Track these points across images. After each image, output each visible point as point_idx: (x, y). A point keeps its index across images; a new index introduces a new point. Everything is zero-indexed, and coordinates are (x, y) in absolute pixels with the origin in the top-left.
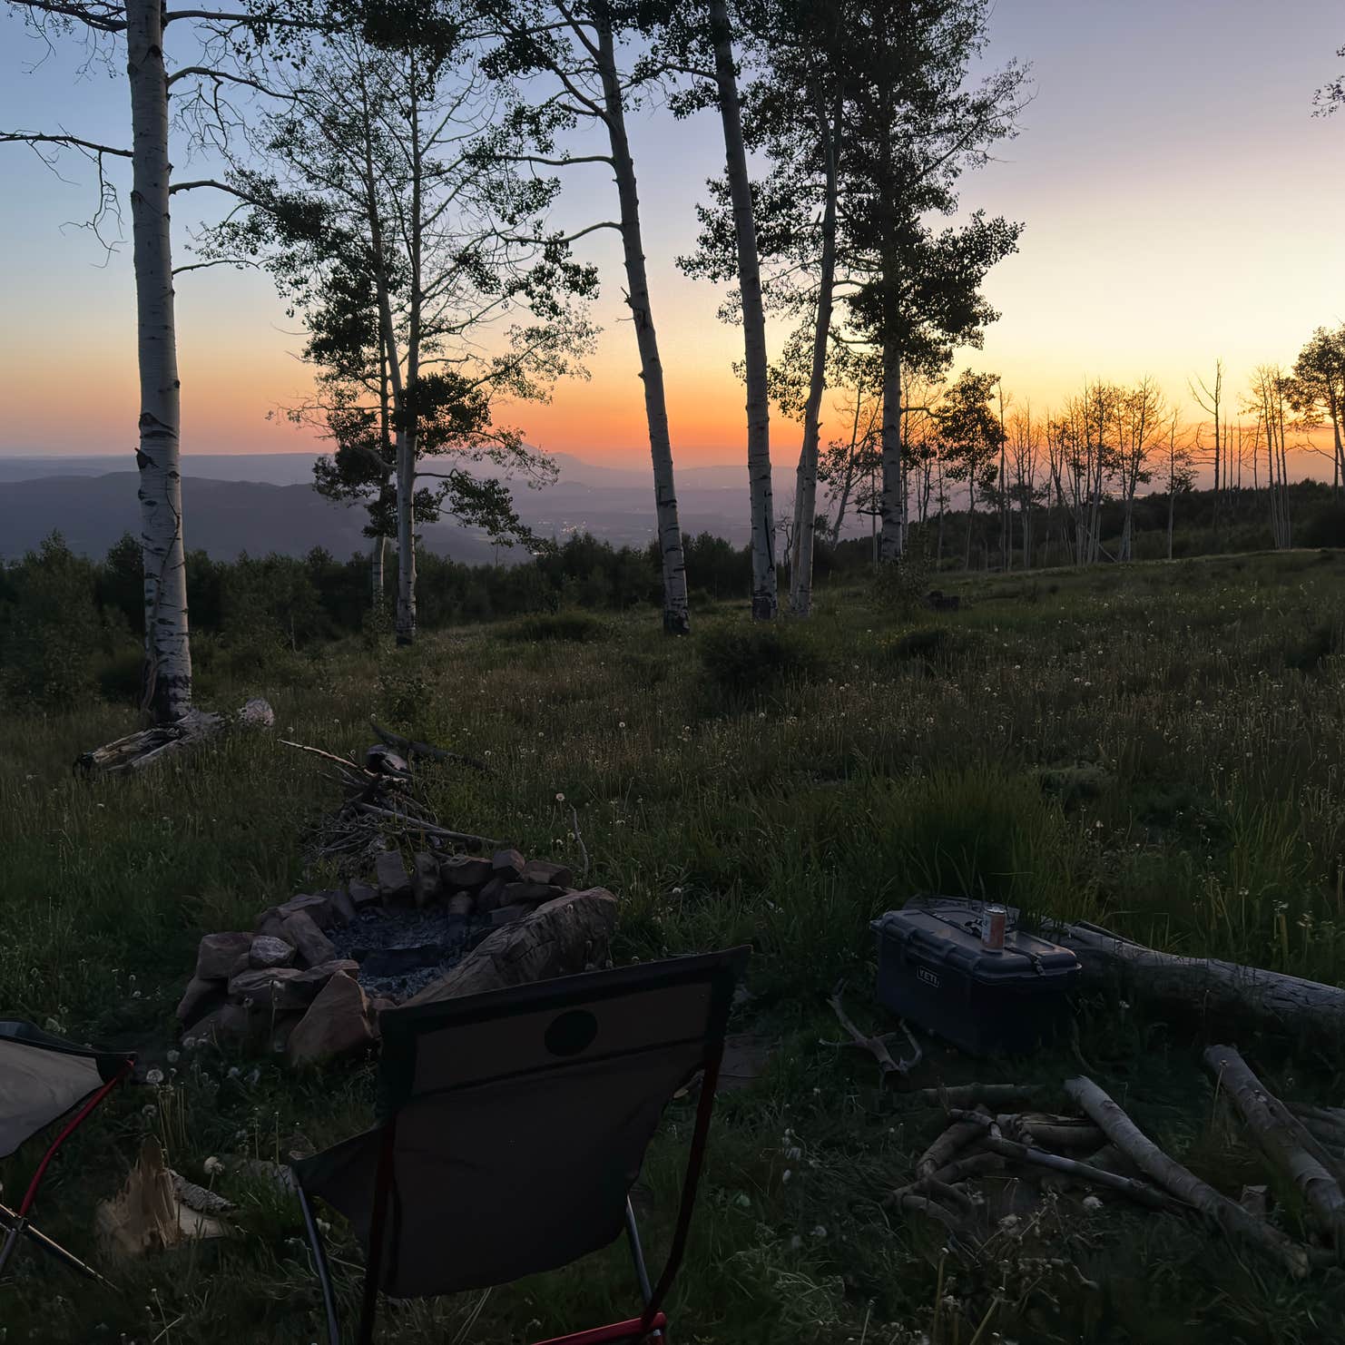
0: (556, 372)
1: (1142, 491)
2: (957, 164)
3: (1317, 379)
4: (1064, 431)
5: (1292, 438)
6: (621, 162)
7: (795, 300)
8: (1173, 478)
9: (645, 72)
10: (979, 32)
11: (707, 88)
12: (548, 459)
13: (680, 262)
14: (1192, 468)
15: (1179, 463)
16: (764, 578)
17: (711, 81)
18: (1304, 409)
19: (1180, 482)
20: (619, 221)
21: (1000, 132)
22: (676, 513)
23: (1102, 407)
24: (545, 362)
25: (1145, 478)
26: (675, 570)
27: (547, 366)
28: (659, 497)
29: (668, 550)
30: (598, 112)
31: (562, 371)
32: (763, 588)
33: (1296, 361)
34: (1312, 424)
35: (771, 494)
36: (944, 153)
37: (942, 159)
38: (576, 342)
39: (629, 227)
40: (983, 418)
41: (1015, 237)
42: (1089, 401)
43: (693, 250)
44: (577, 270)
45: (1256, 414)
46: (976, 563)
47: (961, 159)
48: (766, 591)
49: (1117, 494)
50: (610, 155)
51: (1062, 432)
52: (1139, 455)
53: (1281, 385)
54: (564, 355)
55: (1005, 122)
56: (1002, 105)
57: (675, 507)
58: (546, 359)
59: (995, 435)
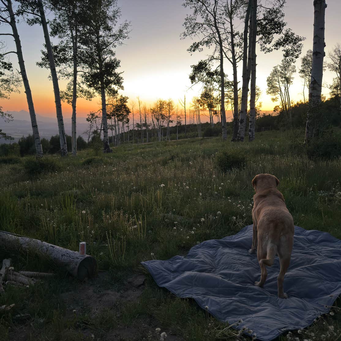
0: (10, 91)
1: (171, 125)
2: (115, 44)
3: (205, 99)
4: (154, 111)
5: (201, 113)
6: (16, 36)
7: (68, 75)
8: (177, 122)
9: (19, 13)
10: (119, 12)
11: (37, 19)
12: (10, 114)
13: (37, 64)
14: (181, 119)
15: (178, 118)
16: (63, 146)
17: (39, 17)
18: (203, 106)
19: (179, 123)
20: (16, 51)
21: (125, 37)
22: (37, 129)
23: (161, 105)
24: (7, 88)
25: (172, 122)
26: (38, 144)
27: (8, 89)
28: (32, 125)
29: (36, 139)
30: (7, 22)
31: (12, 91)
32: (63, 148)
33: (200, 96)
34: (204, 109)
35: (63, 124)
36: (112, 41)
37: (112, 43)
38: (16, 83)
39: (19, 53)
40: (125, 107)
41: (119, 63)
42: (158, 104)
43: (40, 61)
44: (5, 63)
45: (193, 107)
46: (136, 142)
47: (116, 43)
48: (64, 149)
49: (166, 125)
50: (13, 34)
51: (153, 111)
52: (169, 117)
53: (198, 101)
54: (12, 86)
55: (126, 35)
56: (125, 31)
57: (37, 127)
58: (7, 87)
59: (128, 111)
